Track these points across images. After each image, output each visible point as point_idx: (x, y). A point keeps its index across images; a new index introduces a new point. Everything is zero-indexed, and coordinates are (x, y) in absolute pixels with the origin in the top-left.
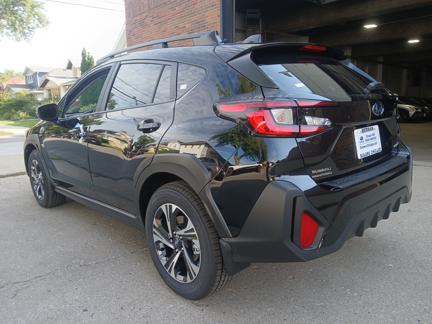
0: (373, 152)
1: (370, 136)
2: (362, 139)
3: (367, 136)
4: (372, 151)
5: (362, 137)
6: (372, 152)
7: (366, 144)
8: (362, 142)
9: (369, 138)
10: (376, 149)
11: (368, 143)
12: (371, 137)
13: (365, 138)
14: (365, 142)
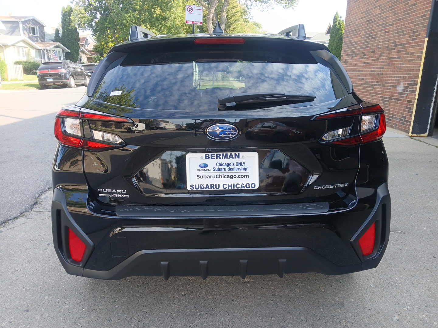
1: (227, 165)
2: (205, 166)
3: (220, 164)
8: (203, 170)
9: (225, 167)
12: (231, 167)
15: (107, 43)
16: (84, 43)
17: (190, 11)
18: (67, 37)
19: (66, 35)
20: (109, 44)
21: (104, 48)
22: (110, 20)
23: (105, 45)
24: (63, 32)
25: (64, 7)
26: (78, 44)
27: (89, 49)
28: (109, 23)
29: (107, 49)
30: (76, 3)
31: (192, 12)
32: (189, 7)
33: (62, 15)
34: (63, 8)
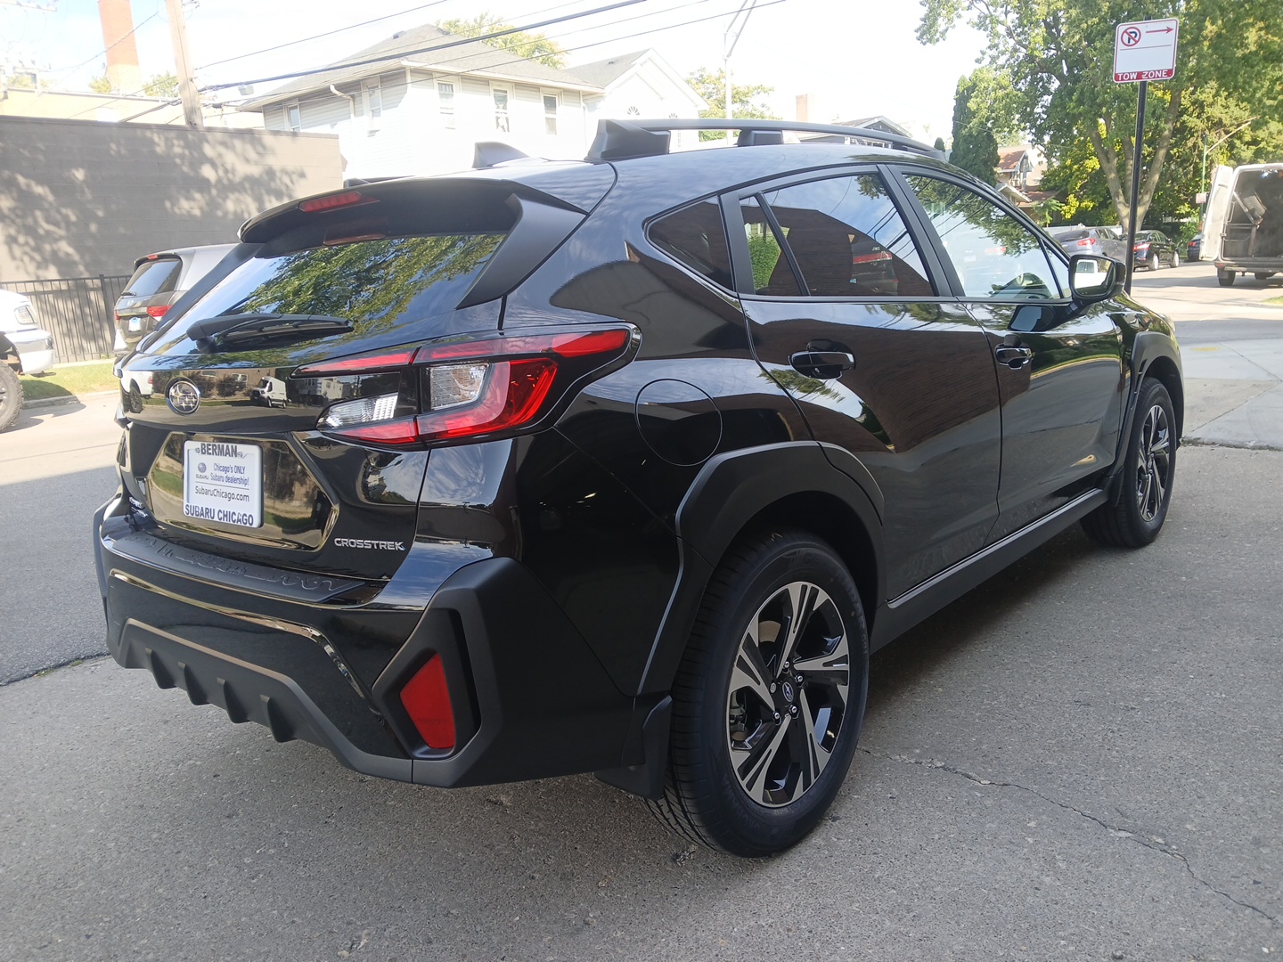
0: (225, 516)
1: (226, 469)
2: (203, 468)
3: (219, 468)
4: (220, 511)
5: (204, 465)
6: (221, 515)
7: (212, 488)
8: (201, 477)
9: (223, 474)
10: (234, 513)
11: (218, 488)
12: (230, 475)
13: (210, 470)
14: (209, 481)
15: (1079, 160)
16: (1018, 169)
17: (1132, 42)
18: (964, 158)
19: (962, 153)
20: (1087, 161)
21: (1072, 174)
22: (1082, 93)
23: (1075, 167)
24: (955, 145)
25: (963, 76)
26: (993, 173)
27: (1030, 183)
28: (1080, 102)
29: (1081, 179)
30: (990, 59)
31: (1137, 42)
32: (1128, 31)
33: (956, 99)
34: (962, 80)
